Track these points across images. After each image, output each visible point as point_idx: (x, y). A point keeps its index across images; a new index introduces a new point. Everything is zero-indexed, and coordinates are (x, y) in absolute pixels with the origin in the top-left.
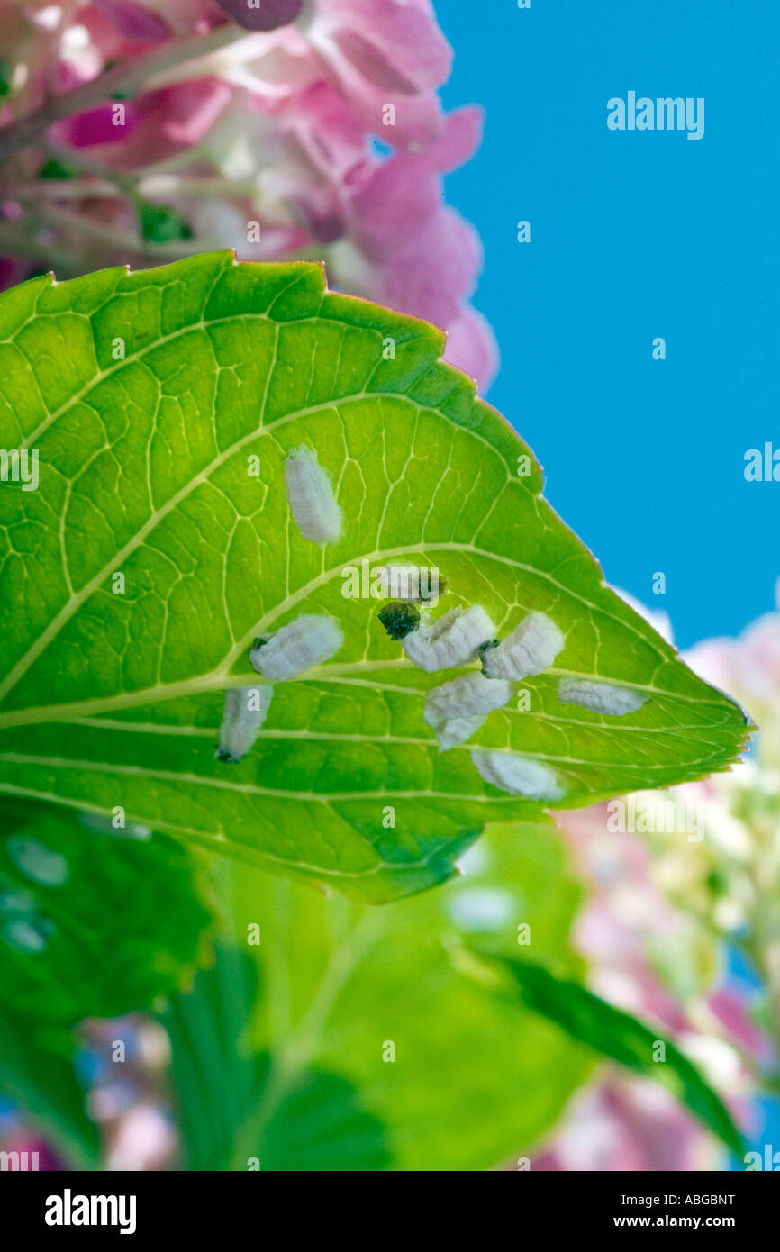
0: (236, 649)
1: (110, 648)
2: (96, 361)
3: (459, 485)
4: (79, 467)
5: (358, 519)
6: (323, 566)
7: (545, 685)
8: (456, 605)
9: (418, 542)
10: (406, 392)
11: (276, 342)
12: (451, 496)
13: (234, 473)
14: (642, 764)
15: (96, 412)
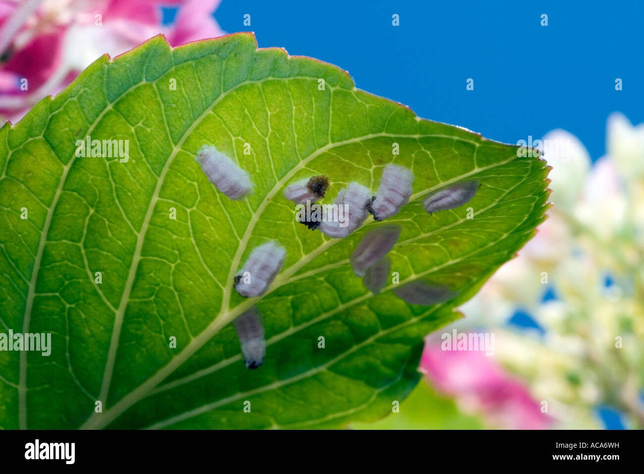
0: (226, 292)
1: (154, 334)
2: (59, 161)
3: (305, 114)
4: (82, 233)
5: (258, 171)
6: (251, 211)
7: (415, 214)
8: (339, 189)
9: (299, 161)
10: (247, 78)
11: (158, 94)
12: (304, 123)
13: (172, 185)
14: (495, 240)
15: (75, 193)
